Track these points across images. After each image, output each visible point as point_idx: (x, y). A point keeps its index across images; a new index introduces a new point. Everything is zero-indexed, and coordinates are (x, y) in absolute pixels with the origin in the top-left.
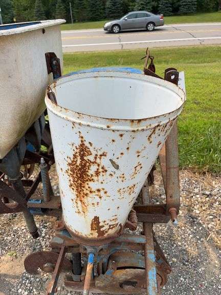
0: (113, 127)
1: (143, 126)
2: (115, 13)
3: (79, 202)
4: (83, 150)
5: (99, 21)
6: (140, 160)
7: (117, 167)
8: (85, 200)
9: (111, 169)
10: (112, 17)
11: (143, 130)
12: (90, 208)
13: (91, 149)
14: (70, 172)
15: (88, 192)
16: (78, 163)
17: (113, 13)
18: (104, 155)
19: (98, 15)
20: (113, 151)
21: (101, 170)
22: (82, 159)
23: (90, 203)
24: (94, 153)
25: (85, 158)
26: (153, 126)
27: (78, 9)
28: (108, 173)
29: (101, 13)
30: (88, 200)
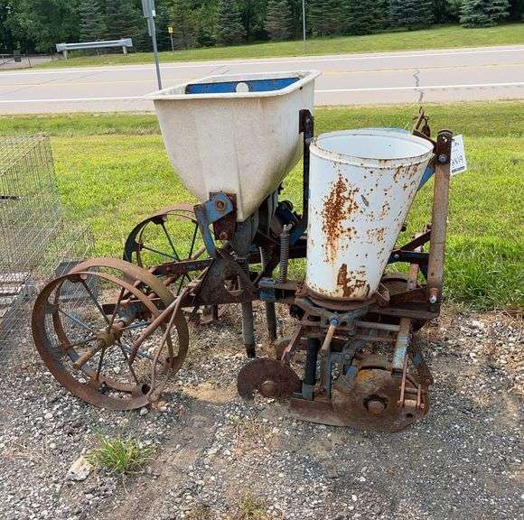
0: (365, 165)
1: (389, 165)
2: (411, 14)
3: (329, 247)
4: (340, 187)
5: (369, 33)
6: (387, 198)
7: (367, 204)
8: (335, 243)
9: (361, 206)
10: (403, 24)
11: (389, 169)
12: (339, 253)
13: (347, 185)
14: (325, 212)
15: (339, 232)
16: (335, 200)
17: (406, 15)
18: (357, 190)
19: (369, 20)
20: (364, 187)
21: (353, 206)
22: (338, 196)
23: (340, 245)
24: (349, 189)
25: (341, 195)
26: (397, 166)
27: (320, 6)
28: (359, 210)
29: (376, 16)
30: (339, 242)
